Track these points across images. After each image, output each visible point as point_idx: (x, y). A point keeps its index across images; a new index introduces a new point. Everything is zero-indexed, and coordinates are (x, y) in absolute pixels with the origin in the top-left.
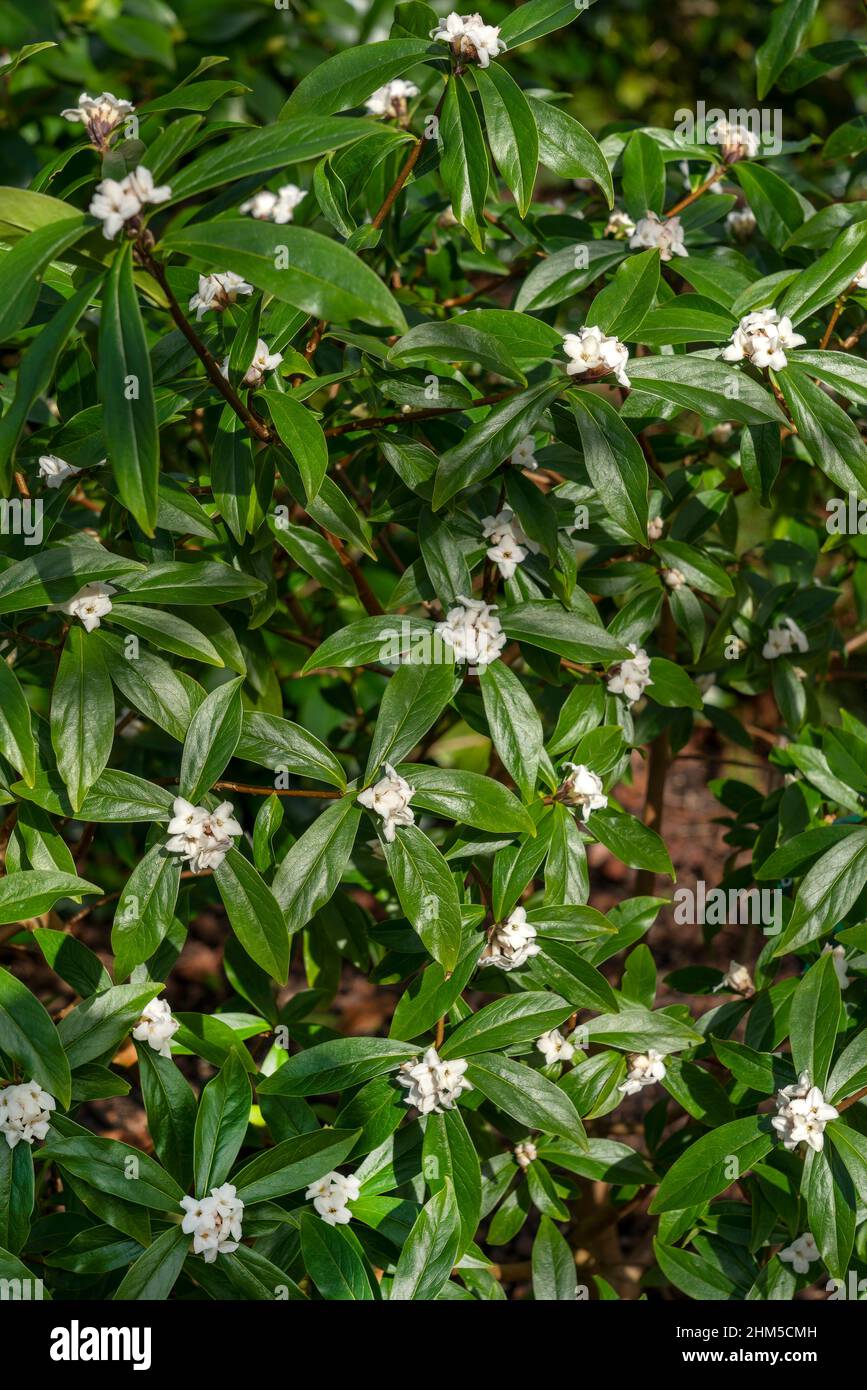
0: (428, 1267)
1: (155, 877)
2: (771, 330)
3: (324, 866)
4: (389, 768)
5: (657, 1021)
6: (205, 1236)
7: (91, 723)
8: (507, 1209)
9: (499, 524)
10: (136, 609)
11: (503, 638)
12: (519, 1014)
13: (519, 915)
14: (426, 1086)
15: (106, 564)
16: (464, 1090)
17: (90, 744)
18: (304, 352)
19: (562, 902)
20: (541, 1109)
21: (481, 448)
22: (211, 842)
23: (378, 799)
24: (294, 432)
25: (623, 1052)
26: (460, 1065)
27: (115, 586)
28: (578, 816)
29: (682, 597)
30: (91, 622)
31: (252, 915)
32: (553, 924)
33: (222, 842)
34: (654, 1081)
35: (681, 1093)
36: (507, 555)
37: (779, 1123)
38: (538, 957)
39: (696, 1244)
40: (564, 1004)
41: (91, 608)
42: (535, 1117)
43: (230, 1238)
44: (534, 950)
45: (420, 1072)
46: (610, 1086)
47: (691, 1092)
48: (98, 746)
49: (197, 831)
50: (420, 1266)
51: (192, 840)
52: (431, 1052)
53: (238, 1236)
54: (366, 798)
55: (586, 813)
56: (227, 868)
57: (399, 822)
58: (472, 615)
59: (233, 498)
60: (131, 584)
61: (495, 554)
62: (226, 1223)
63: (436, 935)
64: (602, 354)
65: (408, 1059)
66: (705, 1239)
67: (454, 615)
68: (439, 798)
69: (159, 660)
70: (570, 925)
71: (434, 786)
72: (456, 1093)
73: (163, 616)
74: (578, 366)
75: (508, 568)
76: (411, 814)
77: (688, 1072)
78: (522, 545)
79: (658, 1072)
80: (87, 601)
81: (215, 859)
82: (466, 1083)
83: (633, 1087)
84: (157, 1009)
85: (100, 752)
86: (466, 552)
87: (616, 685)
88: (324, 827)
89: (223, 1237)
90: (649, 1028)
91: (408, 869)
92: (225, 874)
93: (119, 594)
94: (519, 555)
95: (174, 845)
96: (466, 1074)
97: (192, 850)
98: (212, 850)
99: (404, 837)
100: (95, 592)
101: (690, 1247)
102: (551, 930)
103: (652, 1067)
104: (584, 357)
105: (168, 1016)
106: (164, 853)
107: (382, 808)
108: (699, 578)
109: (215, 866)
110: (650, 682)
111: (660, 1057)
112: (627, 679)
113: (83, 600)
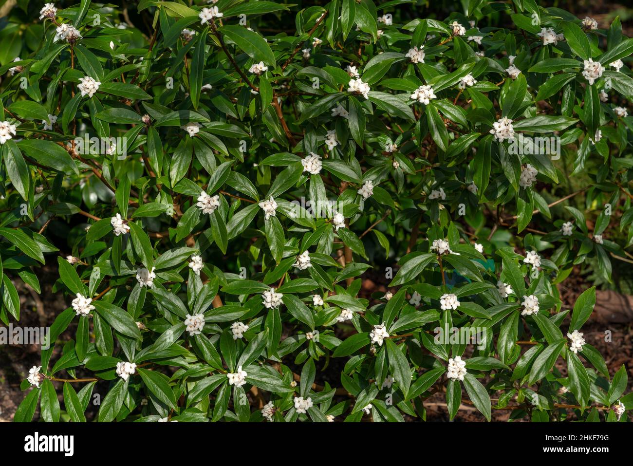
0: (255, 352)
1: (192, 214)
2: (426, 92)
3: (244, 222)
4: (272, 198)
5: (353, 300)
6: (191, 327)
7: (183, 163)
8: (302, 354)
9: (332, 133)
10: (207, 134)
11: (321, 168)
12: (302, 284)
13: (306, 253)
14: (269, 299)
15: (198, 117)
16: (281, 303)
17: (181, 169)
18: (282, 68)
19: (323, 252)
20: (303, 314)
21: (317, 108)
22: (209, 206)
23: (265, 206)
24: (265, 91)
25: (341, 308)
26: (281, 295)
27: (203, 126)
28: (334, 229)
29: (398, 172)
30: (192, 134)
31: (219, 230)
32: (317, 258)
33: (212, 206)
34: (348, 319)
35: (357, 326)
36: (332, 143)
37: (371, 335)
38: (311, 268)
39: (353, 376)
40: (317, 285)
41: (193, 130)
42: (299, 316)
43: (198, 329)
44: (310, 265)
45: (267, 294)
46: (334, 317)
47: (361, 326)
48: (183, 170)
49: (206, 201)
50: (252, 351)
51: (204, 204)
52: (272, 289)
53: (201, 330)
54: (261, 204)
55: (337, 228)
56: (214, 215)
57: (271, 214)
58: (313, 158)
59: (243, 107)
60: (208, 126)
61: (328, 142)
62: (198, 324)
63: (276, 251)
64: (359, 87)
65: (266, 290)
66: (357, 375)
67: (308, 158)
68: (286, 211)
69: (210, 150)
70: (323, 260)
71: (285, 206)
72: (278, 304)
73: (214, 137)
74: (351, 89)
75: (331, 147)
76: (275, 212)
77: (361, 320)
78: (337, 142)
79: (350, 317)
80: (192, 127)
81: (211, 211)
82: (281, 301)
83: (341, 319)
84: (197, 259)
85: (183, 172)
86: (318, 140)
87: (360, 192)
88: (247, 210)
89: (196, 328)
90: (350, 302)
91: (271, 230)
92: (213, 216)
93: (203, 128)
94: (335, 144)
95: (199, 204)
96: (282, 298)
97: (203, 207)
98: (210, 208)
99: (272, 220)
100: (194, 125)
101: (352, 376)
102: (316, 260)
103: (348, 314)
104: (354, 87)
105: (200, 262)
106: (197, 207)
107: (265, 209)
108: (405, 166)
109: (210, 213)
110: (372, 193)
111: (351, 312)
112: (364, 191)
113: (190, 127)
